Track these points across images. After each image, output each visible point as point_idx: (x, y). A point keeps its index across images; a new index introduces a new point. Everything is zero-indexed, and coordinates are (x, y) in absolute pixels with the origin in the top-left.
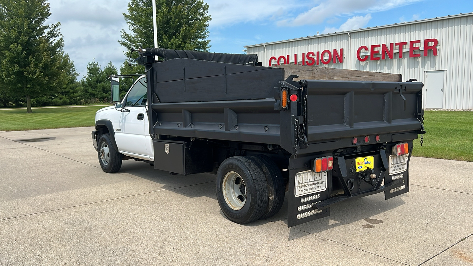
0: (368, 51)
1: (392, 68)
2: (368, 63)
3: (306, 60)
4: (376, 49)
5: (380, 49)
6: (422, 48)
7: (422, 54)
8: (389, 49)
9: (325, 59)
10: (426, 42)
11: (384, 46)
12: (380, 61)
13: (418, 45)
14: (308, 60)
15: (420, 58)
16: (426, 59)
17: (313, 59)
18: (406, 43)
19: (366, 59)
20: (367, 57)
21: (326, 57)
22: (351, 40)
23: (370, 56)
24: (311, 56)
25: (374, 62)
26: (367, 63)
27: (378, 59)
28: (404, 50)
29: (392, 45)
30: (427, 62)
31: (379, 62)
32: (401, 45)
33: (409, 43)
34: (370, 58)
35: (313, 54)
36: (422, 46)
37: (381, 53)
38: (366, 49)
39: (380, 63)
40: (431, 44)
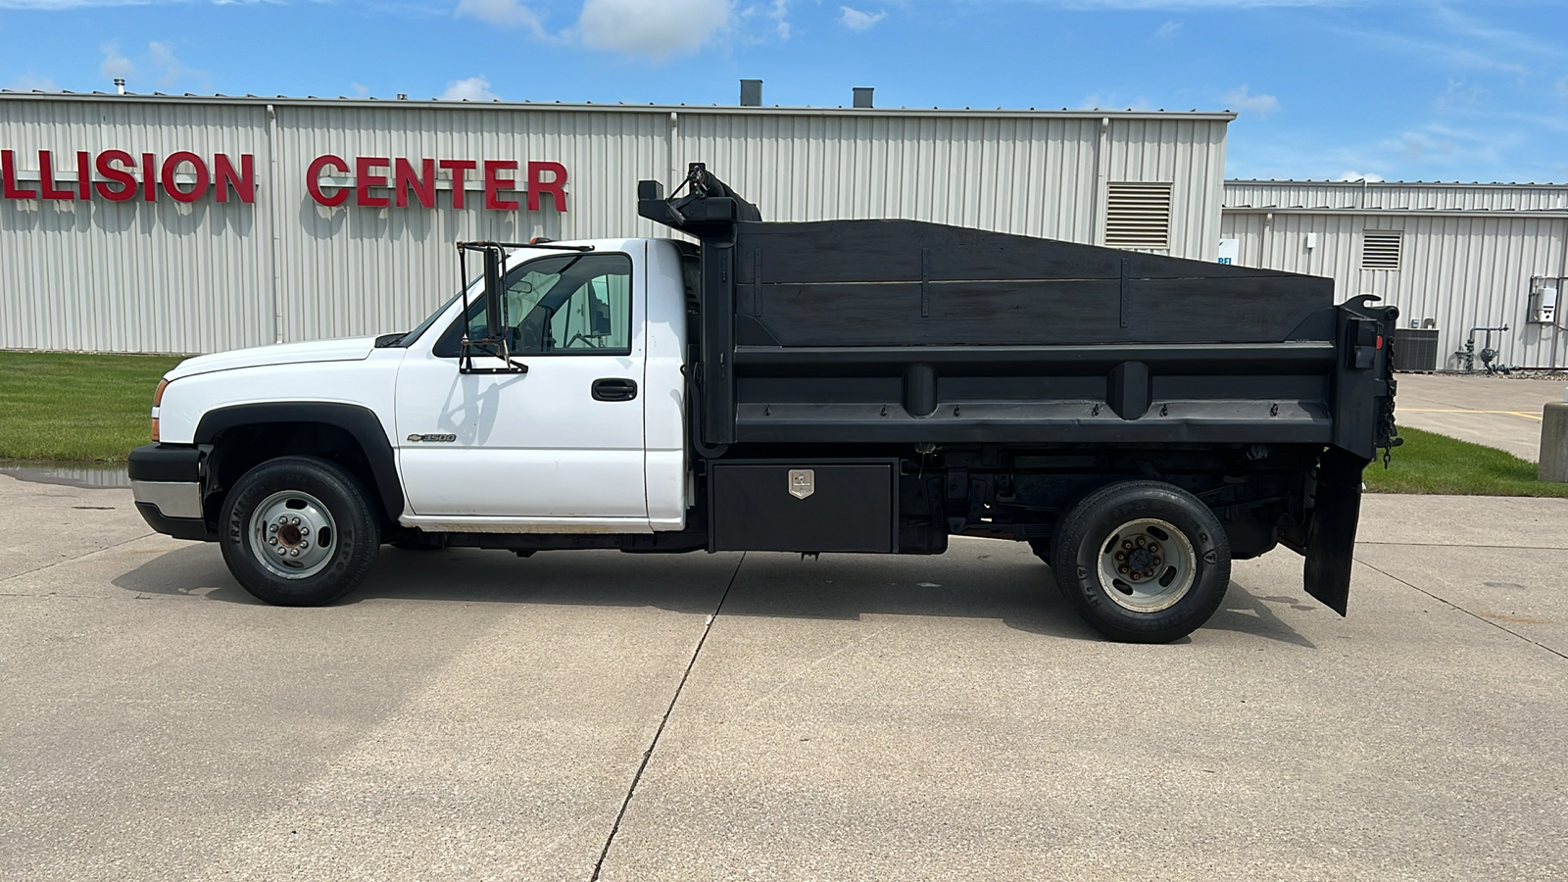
0: (348, 174)
1: (428, 238)
2: (346, 214)
3: (95, 176)
4: (375, 171)
5: (390, 174)
6: (520, 187)
7: (523, 202)
8: (420, 176)
9: (178, 184)
10: (535, 168)
11: (402, 164)
12: (386, 209)
13: (508, 174)
14: (102, 179)
15: (514, 213)
16: (533, 219)
17: (128, 179)
18: (472, 165)
19: (341, 197)
20: (343, 193)
21: (184, 176)
22: (280, 128)
23: (356, 191)
24: (116, 165)
25: (366, 214)
26: (341, 215)
27: (383, 203)
28: (467, 186)
29: (428, 164)
30: (535, 227)
31: (383, 214)
32: (459, 167)
33: (480, 165)
34: (354, 196)
35: (128, 160)
36: (520, 180)
37: (391, 184)
38: (342, 166)
39: (387, 216)
40: (548, 177)
